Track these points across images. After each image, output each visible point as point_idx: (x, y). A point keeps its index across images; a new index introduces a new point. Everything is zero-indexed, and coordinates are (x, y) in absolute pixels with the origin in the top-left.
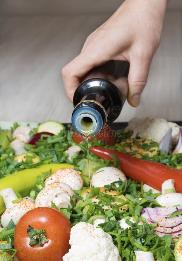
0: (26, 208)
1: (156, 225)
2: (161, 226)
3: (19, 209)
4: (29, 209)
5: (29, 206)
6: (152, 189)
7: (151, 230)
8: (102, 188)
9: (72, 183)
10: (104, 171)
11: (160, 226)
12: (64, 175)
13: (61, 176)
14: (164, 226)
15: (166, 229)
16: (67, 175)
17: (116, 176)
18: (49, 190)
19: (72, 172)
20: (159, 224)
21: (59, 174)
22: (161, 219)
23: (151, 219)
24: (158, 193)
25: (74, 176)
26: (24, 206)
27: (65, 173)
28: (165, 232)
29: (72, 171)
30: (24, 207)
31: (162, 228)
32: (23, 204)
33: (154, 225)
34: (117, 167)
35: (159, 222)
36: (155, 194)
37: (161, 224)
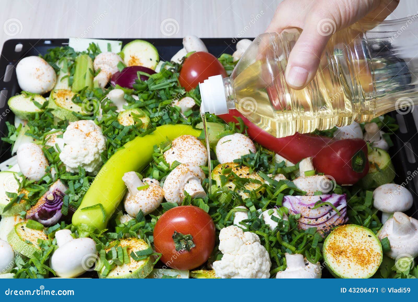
0: (156, 197)
1: (299, 216)
2: (305, 217)
3: (148, 199)
4: (158, 197)
5: (158, 194)
6: (285, 160)
7: (296, 224)
8: (232, 163)
9: (197, 158)
10: (230, 140)
11: (303, 217)
12: (187, 148)
13: (184, 149)
14: (307, 217)
15: (310, 220)
16: (191, 147)
17: (246, 147)
18: (179, 176)
19: (196, 144)
20: (302, 215)
21: (181, 146)
22: (304, 209)
23: (293, 208)
24: (293, 167)
25: (198, 149)
26: (153, 194)
27: (188, 145)
28: (310, 224)
29: (195, 142)
30: (153, 196)
31: (306, 219)
32: (151, 192)
33: (297, 216)
34: (243, 133)
35: (302, 213)
36: (289, 167)
37: (305, 214)
